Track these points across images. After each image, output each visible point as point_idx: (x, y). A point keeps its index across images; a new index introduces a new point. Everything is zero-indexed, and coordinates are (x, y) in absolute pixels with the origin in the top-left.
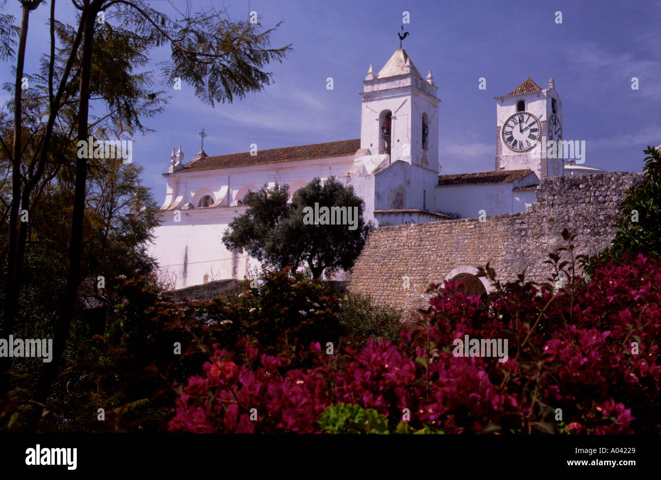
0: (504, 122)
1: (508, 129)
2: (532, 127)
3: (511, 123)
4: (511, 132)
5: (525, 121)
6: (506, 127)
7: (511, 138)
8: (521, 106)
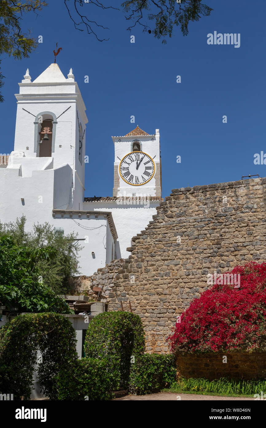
0: (121, 159)
1: (125, 165)
2: (147, 165)
3: (127, 160)
4: (128, 168)
5: (141, 159)
6: (123, 164)
7: (128, 173)
8: (137, 147)
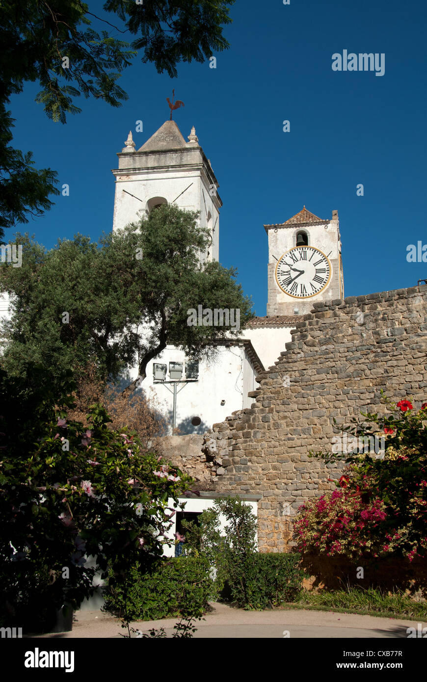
0: (279, 259)
1: (284, 268)
2: (319, 267)
3: (288, 260)
4: (289, 272)
5: (308, 258)
6: (282, 265)
7: (289, 280)
8: (302, 240)
